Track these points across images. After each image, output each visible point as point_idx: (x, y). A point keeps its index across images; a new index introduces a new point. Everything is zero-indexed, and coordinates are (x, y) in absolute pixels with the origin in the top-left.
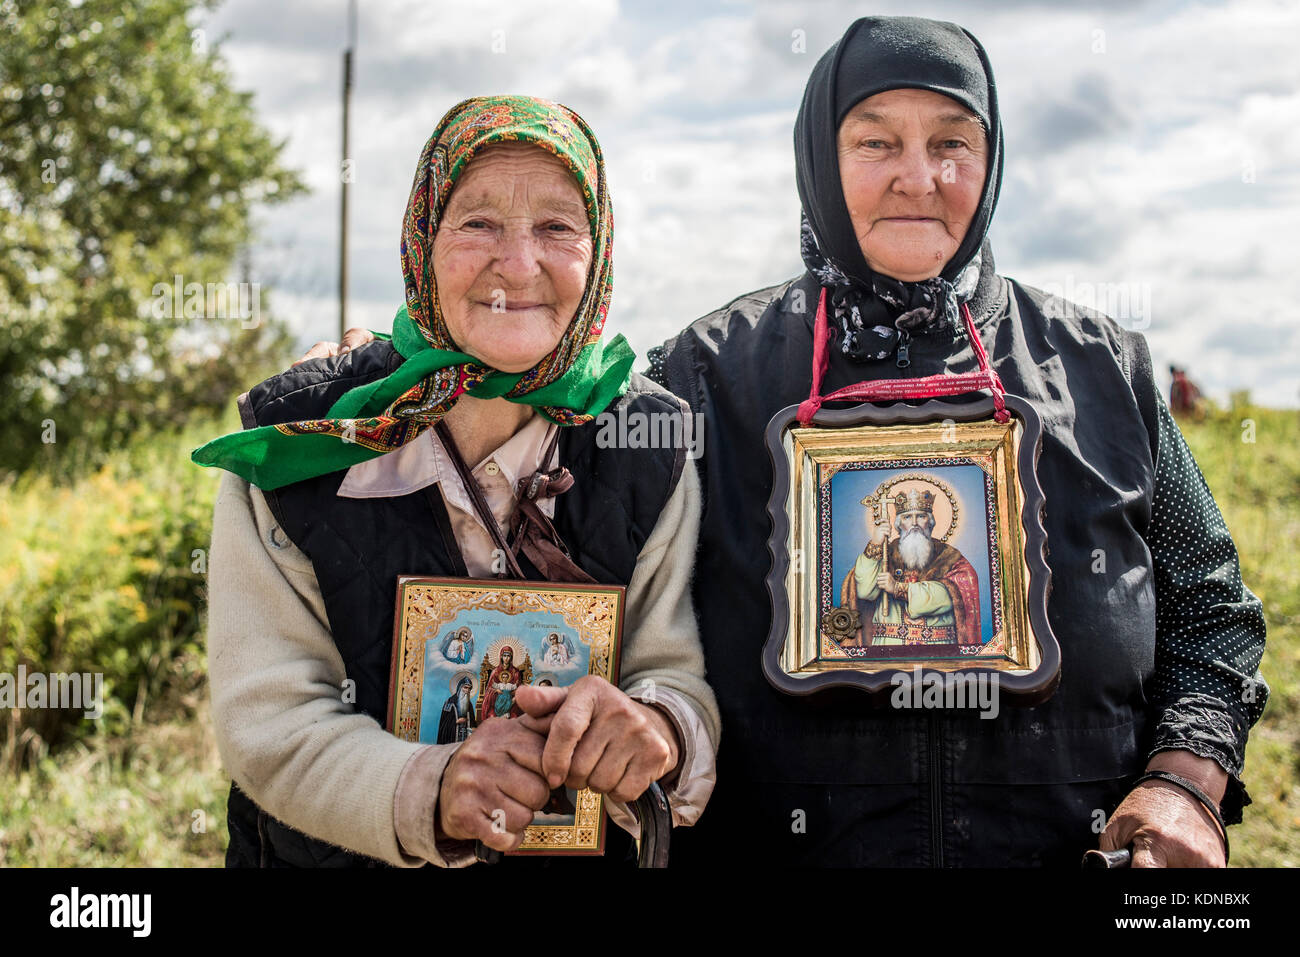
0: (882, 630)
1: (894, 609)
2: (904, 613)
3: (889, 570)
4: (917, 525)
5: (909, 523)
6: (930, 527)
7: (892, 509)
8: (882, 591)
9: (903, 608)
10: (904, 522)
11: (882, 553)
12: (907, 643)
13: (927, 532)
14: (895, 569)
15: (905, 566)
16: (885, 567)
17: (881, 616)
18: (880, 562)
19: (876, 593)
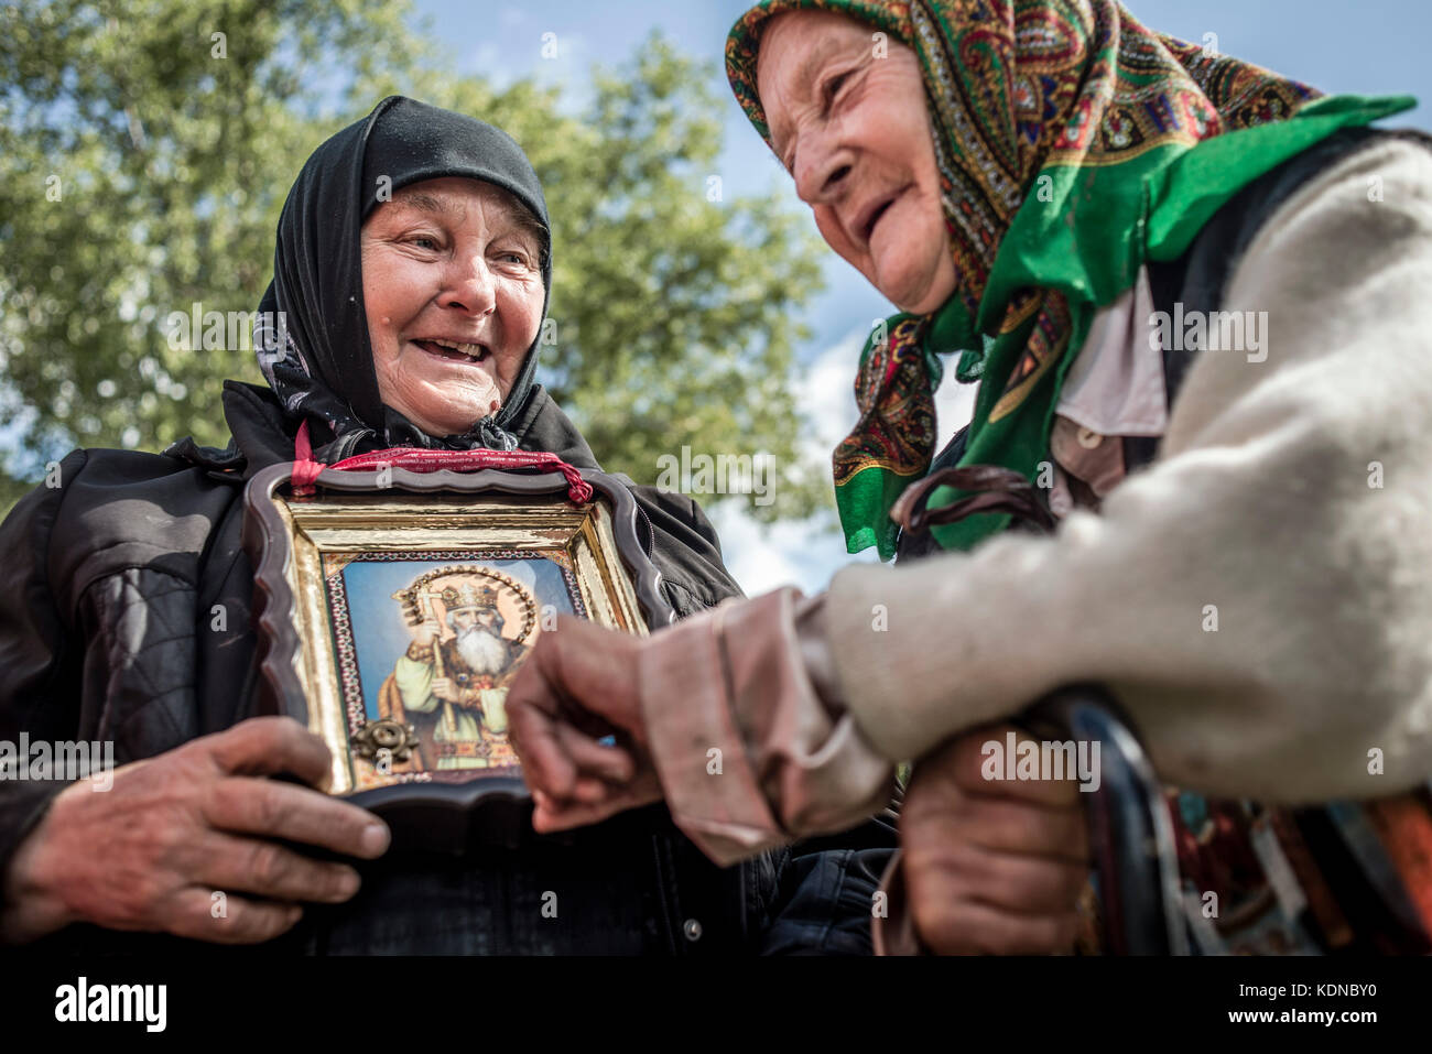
0: (452, 750)
1: (463, 722)
2: (480, 727)
3: (447, 674)
4: (478, 623)
5: (467, 621)
6: (498, 625)
7: (440, 607)
8: (442, 702)
9: (478, 721)
10: (459, 619)
11: (432, 655)
12: (493, 764)
13: (495, 630)
14: (457, 673)
15: (470, 671)
16: (441, 672)
17: (446, 729)
18: (432, 666)
19: (433, 705)
